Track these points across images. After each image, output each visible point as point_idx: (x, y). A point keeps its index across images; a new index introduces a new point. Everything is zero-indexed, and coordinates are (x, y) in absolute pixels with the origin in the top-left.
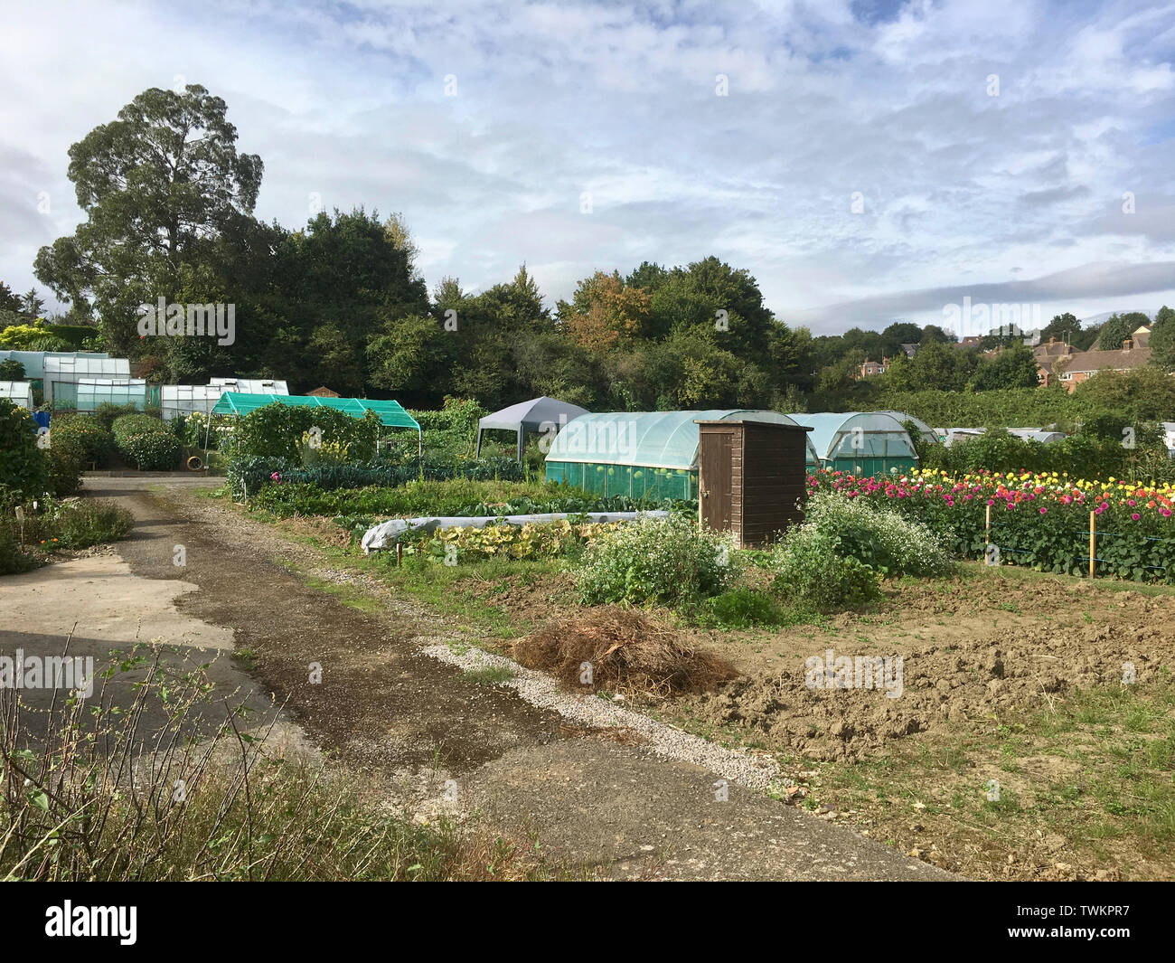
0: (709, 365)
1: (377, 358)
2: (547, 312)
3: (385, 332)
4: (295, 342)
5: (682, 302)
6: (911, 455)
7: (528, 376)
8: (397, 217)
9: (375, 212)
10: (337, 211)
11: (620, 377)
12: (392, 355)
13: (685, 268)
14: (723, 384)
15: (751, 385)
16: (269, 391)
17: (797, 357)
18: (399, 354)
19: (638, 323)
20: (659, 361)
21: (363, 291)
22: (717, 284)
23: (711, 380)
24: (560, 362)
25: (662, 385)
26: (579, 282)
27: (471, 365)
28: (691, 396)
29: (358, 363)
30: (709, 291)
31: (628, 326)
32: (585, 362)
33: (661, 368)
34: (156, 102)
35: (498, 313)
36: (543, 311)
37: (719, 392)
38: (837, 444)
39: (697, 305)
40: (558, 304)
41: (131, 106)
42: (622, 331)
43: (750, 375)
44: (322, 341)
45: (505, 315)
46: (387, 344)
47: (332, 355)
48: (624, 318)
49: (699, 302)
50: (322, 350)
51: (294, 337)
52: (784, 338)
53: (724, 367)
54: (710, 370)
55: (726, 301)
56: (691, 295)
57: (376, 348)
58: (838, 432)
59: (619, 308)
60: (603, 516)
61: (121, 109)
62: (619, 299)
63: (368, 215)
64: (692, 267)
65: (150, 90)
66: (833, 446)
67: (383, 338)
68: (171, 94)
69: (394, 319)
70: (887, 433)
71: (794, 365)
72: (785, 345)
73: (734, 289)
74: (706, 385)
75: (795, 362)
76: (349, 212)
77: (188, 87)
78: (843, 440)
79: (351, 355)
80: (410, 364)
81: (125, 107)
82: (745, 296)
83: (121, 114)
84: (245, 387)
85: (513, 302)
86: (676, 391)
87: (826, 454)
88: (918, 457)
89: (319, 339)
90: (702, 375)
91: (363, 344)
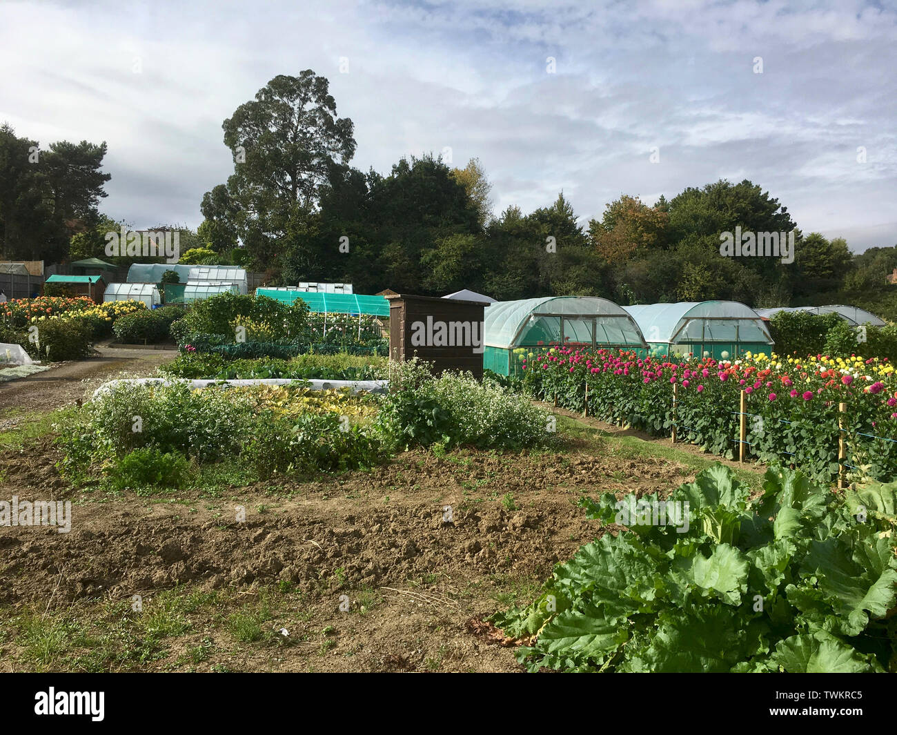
0: (709, 268)
1: (428, 267)
2: (580, 229)
3: (436, 247)
4: (368, 256)
5: (696, 218)
6: (765, 340)
7: (548, 280)
8: (474, 161)
9: (440, 156)
10: (413, 158)
11: (627, 279)
12: (438, 264)
13: (701, 188)
14: (719, 286)
15: (745, 286)
16: (339, 291)
17: (832, 264)
18: (444, 263)
19: (653, 236)
20: (661, 266)
21: (427, 217)
22: (728, 200)
23: (708, 282)
24: (573, 268)
25: (664, 286)
26: (608, 205)
27: (499, 271)
28: (688, 296)
29: (414, 271)
30: (720, 208)
31: (645, 239)
32: (596, 269)
33: (662, 272)
34: (283, 85)
35: (537, 231)
36: (577, 228)
37: (715, 292)
38: (681, 329)
39: (708, 219)
40: (590, 223)
41: (264, 89)
42: (640, 243)
43: (745, 278)
44: (389, 255)
45: (543, 232)
46: (436, 256)
47: (395, 265)
48: (643, 232)
49: (710, 217)
50: (388, 261)
51: (368, 252)
52: (820, 248)
53: (722, 270)
54: (707, 274)
55: (735, 215)
56: (705, 211)
57: (427, 259)
58: (683, 318)
59: (638, 225)
60: (325, 383)
61: (257, 92)
62: (637, 216)
63: (435, 159)
64: (708, 188)
65: (277, 77)
66: (677, 331)
67: (433, 251)
68: (292, 79)
69: (443, 236)
70: (737, 319)
71: (828, 271)
72: (821, 254)
73: (743, 205)
74: (703, 286)
75: (829, 268)
76: (420, 158)
77: (301, 73)
78: (688, 325)
79: (409, 265)
80: (452, 271)
81: (260, 91)
82: (755, 211)
83: (257, 96)
84: (322, 289)
85: (551, 222)
86: (676, 292)
87: (670, 338)
88: (773, 343)
89: (387, 253)
90: (698, 278)
91: (419, 256)
